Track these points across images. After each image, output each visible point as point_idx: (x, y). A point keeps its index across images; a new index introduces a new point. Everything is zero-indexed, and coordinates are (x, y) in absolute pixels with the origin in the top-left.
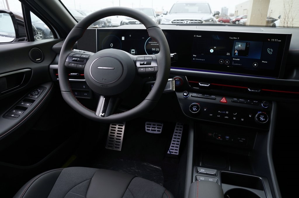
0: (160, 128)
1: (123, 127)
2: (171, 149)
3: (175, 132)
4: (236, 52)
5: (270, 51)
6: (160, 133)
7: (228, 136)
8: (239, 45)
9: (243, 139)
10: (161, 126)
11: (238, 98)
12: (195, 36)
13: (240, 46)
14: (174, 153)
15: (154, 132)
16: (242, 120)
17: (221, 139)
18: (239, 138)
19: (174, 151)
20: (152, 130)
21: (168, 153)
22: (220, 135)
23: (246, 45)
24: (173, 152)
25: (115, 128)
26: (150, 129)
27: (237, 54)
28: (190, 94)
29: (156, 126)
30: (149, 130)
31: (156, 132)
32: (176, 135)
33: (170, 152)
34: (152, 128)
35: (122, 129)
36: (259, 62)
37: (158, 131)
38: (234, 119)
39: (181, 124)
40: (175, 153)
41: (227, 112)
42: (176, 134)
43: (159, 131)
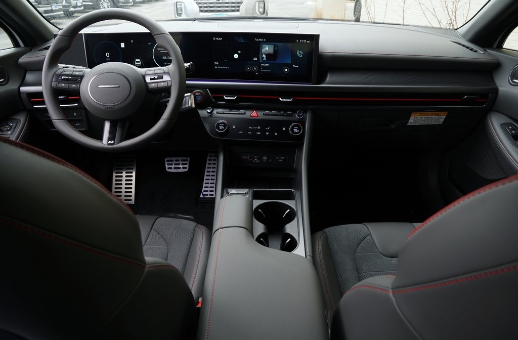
0: (186, 164)
2: (204, 191)
3: (207, 167)
4: (264, 56)
5: (300, 53)
6: (186, 170)
7: (265, 156)
8: (266, 47)
9: (282, 158)
10: (187, 160)
11: (270, 110)
12: (214, 39)
13: (267, 48)
14: (209, 196)
15: (179, 171)
16: (276, 134)
17: (258, 161)
18: (278, 158)
19: (209, 193)
20: (175, 168)
21: (201, 196)
22: (256, 157)
23: (274, 48)
24: (207, 195)
25: (122, 176)
26: (173, 166)
27: (265, 59)
28: (215, 111)
29: (180, 162)
30: (171, 168)
31: (182, 170)
32: (209, 172)
33: (203, 195)
34: (175, 164)
36: (289, 66)
37: (183, 168)
38: (267, 134)
39: (214, 156)
40: (210, 195)
41: (259, 128)
42: (209, 170)
43: (186, 168)
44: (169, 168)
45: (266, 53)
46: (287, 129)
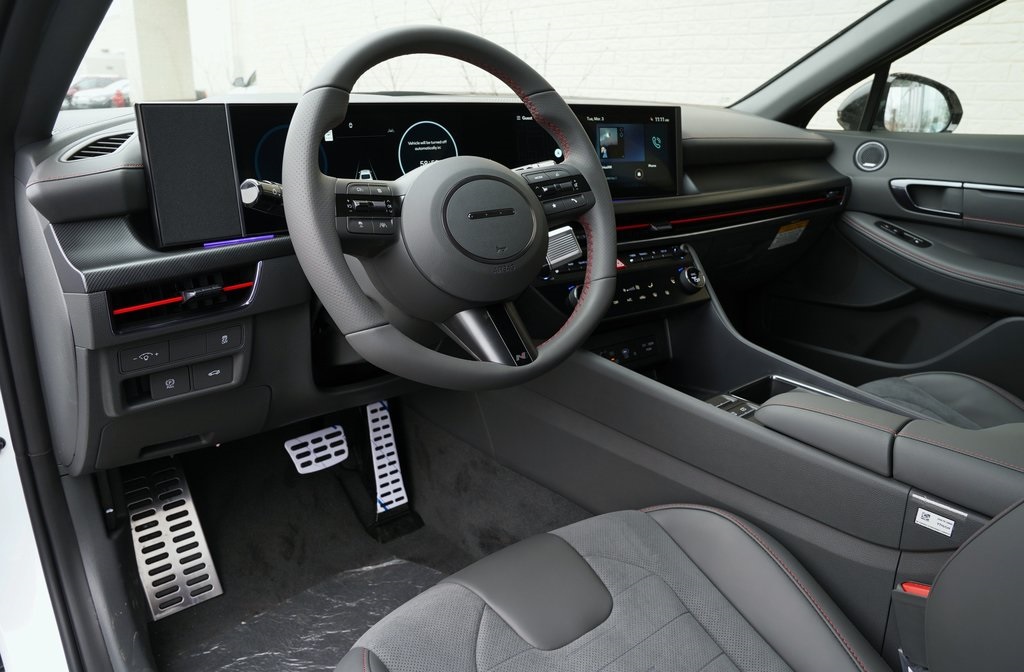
0: (340, 442)
1: (189, 506)
2: (383, 496)
3: (372, 438)
4: (603, 150)
5: (657, 142)
6: (344, 456)
8: (605, 133)
10: (339, 433)
12: (518, 118)
13: (608, 135)
14: (395, 504)
15: (328, 463)
18: (644, 345)
19: (392, 497)
20: (318, 460)
21: (380, 510)
23: (619, 132)
24: (391, 502)
25: (155, 523)
26: (312, 457)
27: (605, 156)
29: (326, 442)
30: (308, 463)
31: (335, 461)
32: (381, 447)
33: (383, 505)
34: (317, 451)
35: (185, 513)
36: (643, 166)
37: (338, 453)
38: (655, 295)
39: (381, 409)
40: (397, 500)
41: (638, 287)
42: (379, 443)
43: (342, 452)
44: (304, 465)
45: (608, 143)
46: (677, 279)
